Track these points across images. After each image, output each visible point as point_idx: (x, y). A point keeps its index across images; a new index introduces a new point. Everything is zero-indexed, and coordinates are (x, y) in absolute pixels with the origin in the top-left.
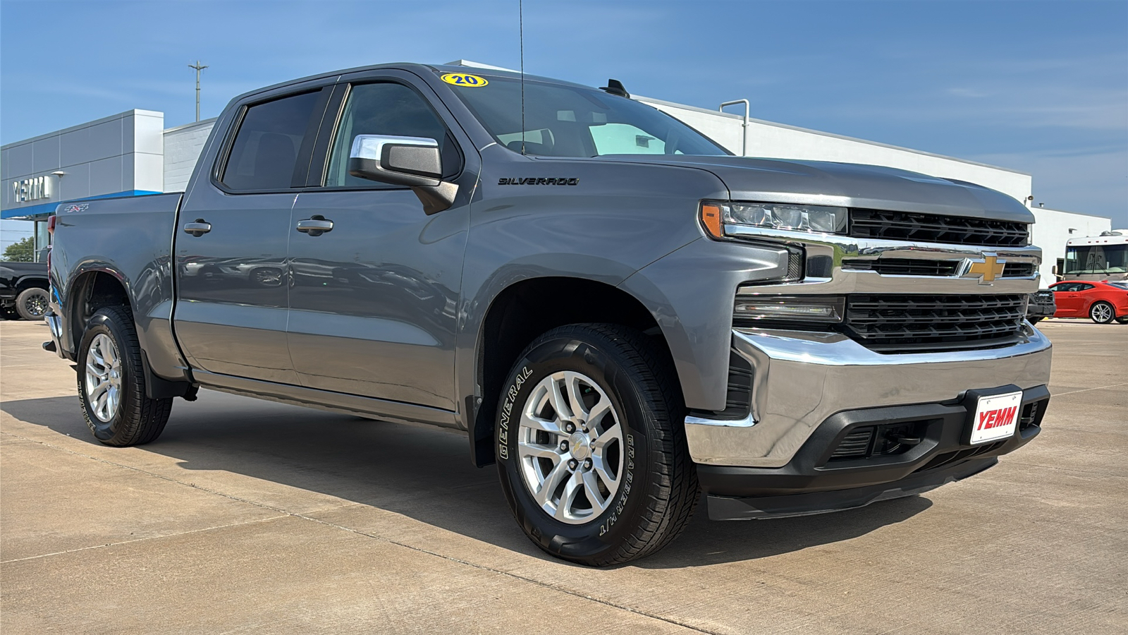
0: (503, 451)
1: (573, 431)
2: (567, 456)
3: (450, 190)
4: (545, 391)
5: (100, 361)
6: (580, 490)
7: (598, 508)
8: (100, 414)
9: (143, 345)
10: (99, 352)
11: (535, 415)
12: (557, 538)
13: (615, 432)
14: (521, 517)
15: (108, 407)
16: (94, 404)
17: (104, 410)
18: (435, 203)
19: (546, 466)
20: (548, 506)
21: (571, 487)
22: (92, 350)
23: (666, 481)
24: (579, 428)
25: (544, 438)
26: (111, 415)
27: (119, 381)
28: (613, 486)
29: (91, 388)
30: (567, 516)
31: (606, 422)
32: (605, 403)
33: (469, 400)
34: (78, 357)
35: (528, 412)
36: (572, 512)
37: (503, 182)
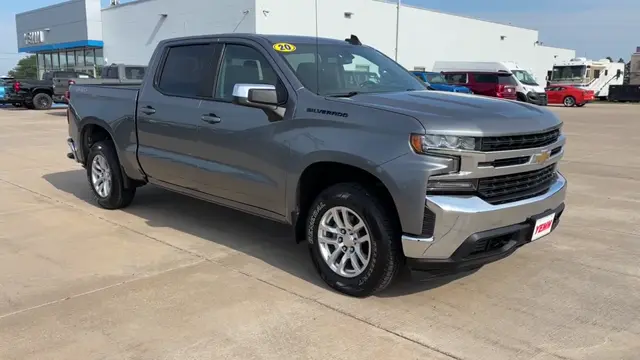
0: (310, 240)
1: (345, 233)
2: (342, 244)
3: (281, 111)
4: (330, 214)
5: (99, 167)
6: (349, 262)
7: (358, 271)
8: (100, 193)
9: (121, 164)
10: (98, 163)
11: (326, 224)
12: (338, 283)
13: (367, 238)
14: (320, 272)
15: (105, 190)
16: (97, 188)
17: (103, 190)
18: (274, 116)
19: (332, 248)
20: (333, 267)
21: (344, 260)
22: (95, 162)
23: (392, 263)
24: (348, 232)
25: (330, 235)
26: (106, 195)
27: (110, 178)
28: (365, 263)
29: (95, 180)
30: (343, 273)
31: (362, 233)
32: (361, 224)
33: (293, 214)
34: (87, 164)
35: (323, 223)
36: (344, 270)
37: (309, 110)
